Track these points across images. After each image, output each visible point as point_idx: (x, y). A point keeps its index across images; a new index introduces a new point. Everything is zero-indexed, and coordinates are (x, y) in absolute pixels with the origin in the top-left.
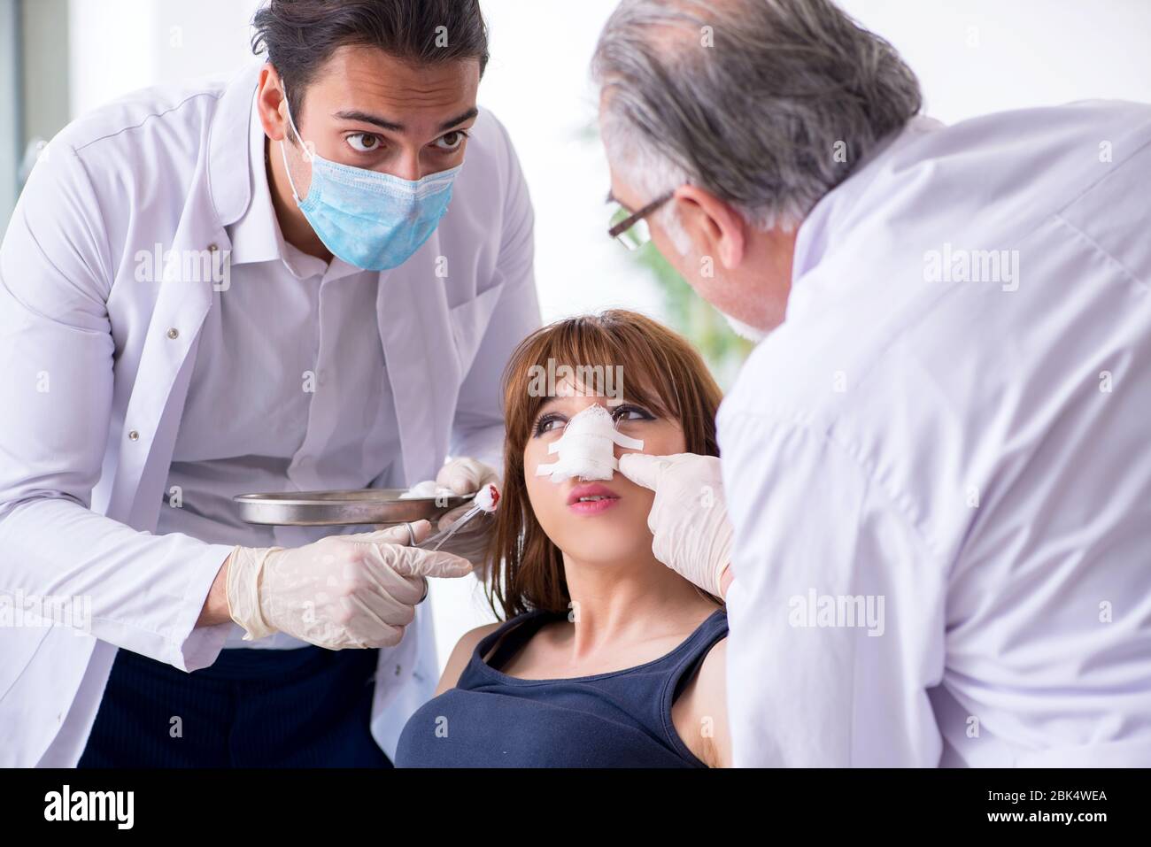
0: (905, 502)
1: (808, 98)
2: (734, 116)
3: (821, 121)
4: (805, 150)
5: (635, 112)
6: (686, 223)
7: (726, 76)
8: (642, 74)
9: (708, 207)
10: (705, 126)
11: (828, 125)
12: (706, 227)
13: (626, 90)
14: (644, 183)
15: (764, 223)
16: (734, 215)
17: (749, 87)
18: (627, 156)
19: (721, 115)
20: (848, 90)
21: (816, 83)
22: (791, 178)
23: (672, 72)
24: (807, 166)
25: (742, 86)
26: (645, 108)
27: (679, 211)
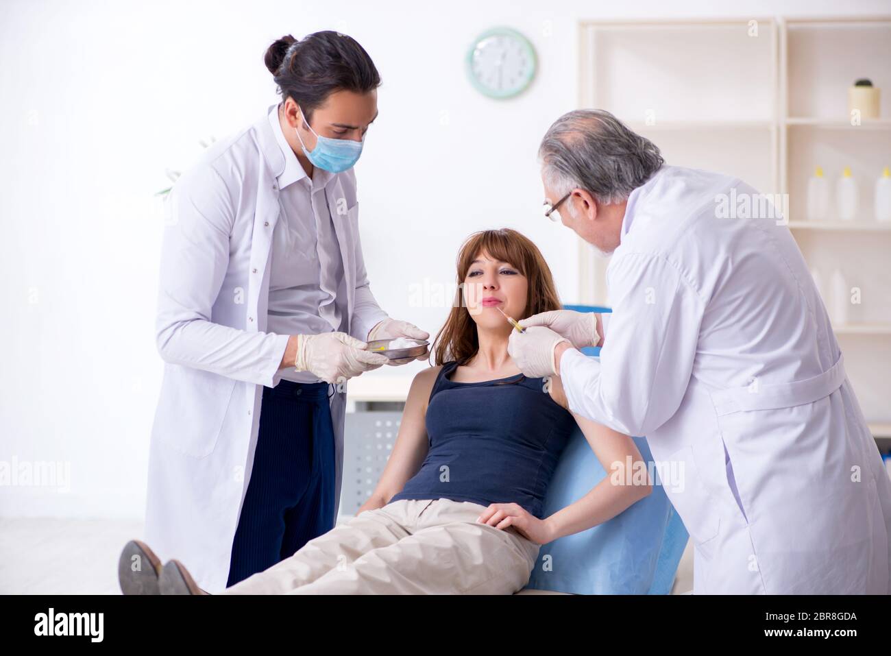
0: (694, 283)
1: (621, 155)
2: (594, 161)
3: (626, 165)
4: (620, 174)
5: (558, 163)
6: (575, 205)
7: (591, 147)
8: (561, 149)
9: (585, 196)
10: (584, 165)
11: (628, 165)
12: (583, 205)
13: (554, 155)
14: (560, 190)
15: (606, 202)
16: (595, 201)
17: (600, 151)
18: (554, 181)
19: (590, 162)
20: (634, 154)
21: (620, 150)
22: (616, 184)
23: (571, 148)
24: (621, 180)
25: (597, 151)
26: (563, 161)
27: (573, 200)
